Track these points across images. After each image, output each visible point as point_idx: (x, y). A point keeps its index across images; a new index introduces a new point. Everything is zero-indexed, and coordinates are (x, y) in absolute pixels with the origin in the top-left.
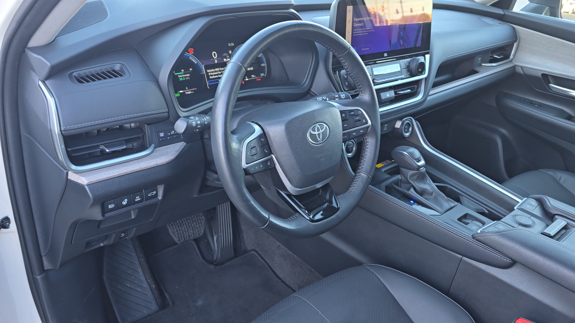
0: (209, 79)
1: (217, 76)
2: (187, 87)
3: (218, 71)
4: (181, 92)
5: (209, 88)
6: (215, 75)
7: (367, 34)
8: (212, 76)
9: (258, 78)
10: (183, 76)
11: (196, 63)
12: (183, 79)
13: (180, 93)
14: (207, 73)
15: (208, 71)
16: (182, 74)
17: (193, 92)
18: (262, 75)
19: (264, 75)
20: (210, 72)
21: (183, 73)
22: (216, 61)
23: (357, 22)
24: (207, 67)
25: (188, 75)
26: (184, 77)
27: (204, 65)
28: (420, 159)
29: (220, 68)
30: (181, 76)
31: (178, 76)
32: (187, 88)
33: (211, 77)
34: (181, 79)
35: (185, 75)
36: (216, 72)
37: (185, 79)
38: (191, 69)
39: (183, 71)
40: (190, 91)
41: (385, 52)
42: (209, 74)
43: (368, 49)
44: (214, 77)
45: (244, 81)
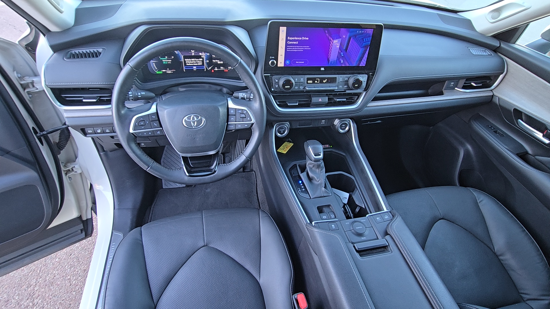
0: (185, 65)
1: (192, 64)
2: (168, 68)
3: (193, 61)
5: (185, 71)
6: (191, 63)
7: (303, 50)
8: (188, 63)
9: (226, 70)
11: (177, 53)
12: (166, 63)
13: (163, 72)
14: (185, 61)
15: (186, 60)
17: (172, 72)
18: (230, 68)
19: (231, 68)
20: (187, 61)
21: (166, 59)
22: (193, 54)
23: (290, 41)
24: (185, 57)
25: (170, 61)
26: (167, 61)
27: (183, 56)
28: (320, 154)
29: (196, 59)
30: (165, 61)
31: (163, 60)
34: (164, 63)
36: (192, 61)
37: (168, 63)
38: (173, 57)
39: (166, 57)
40: (170, 71)
41: (322, 67)
43: (303, 62)
44: (190, 64)
45: (214, 71)
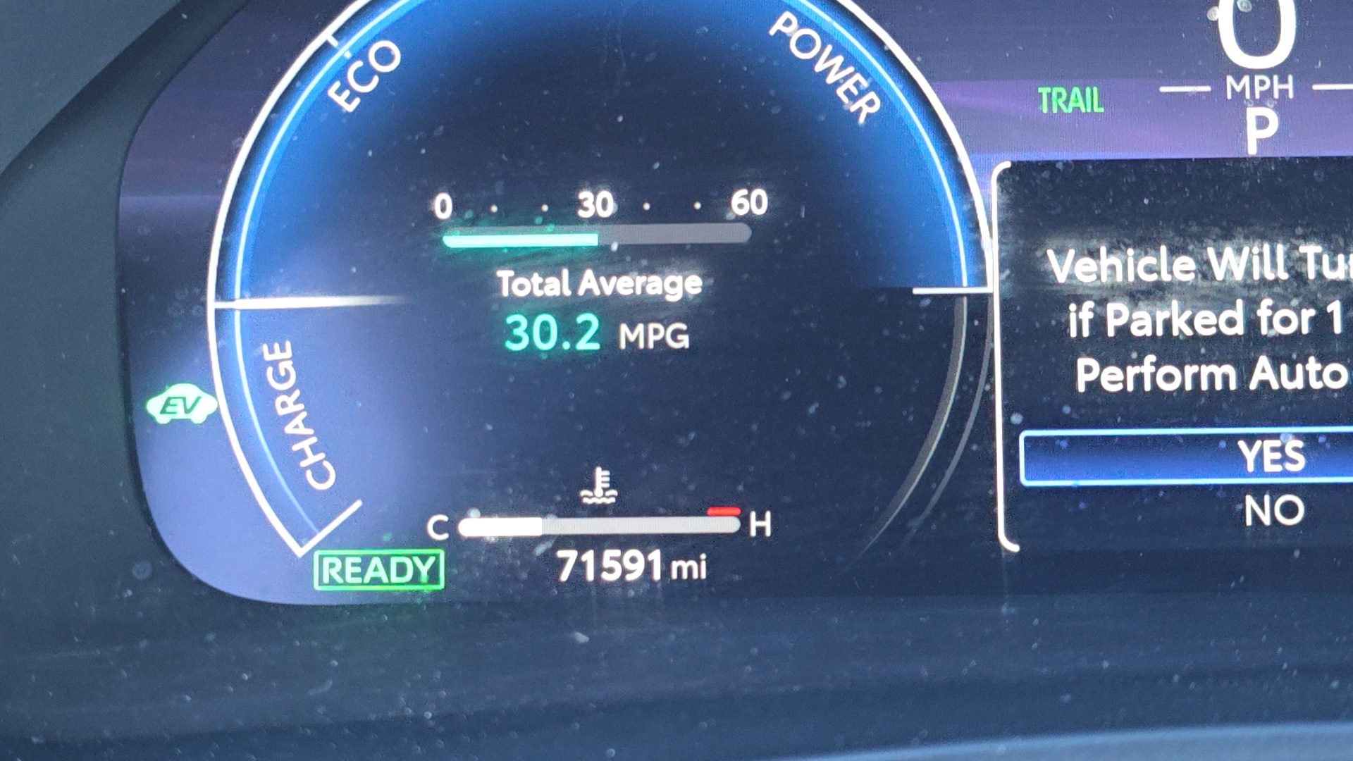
1: (1222, 374)
2: (601, 476)
4: (475, 526)
5: (1015, 548)
10: (589, 282)
11: (866, 107)
12: (571, 331)
13: (458, 548)
16: (575, 261)
21: (589, 239)
26: (590, 303)
30: (556, 287)
31: (504, 274)
32: (601, 490)
33: (1087, 371)
35: (626, 285)
37: (608, 335)
40: (644, 542)
42: (1080, 318)
